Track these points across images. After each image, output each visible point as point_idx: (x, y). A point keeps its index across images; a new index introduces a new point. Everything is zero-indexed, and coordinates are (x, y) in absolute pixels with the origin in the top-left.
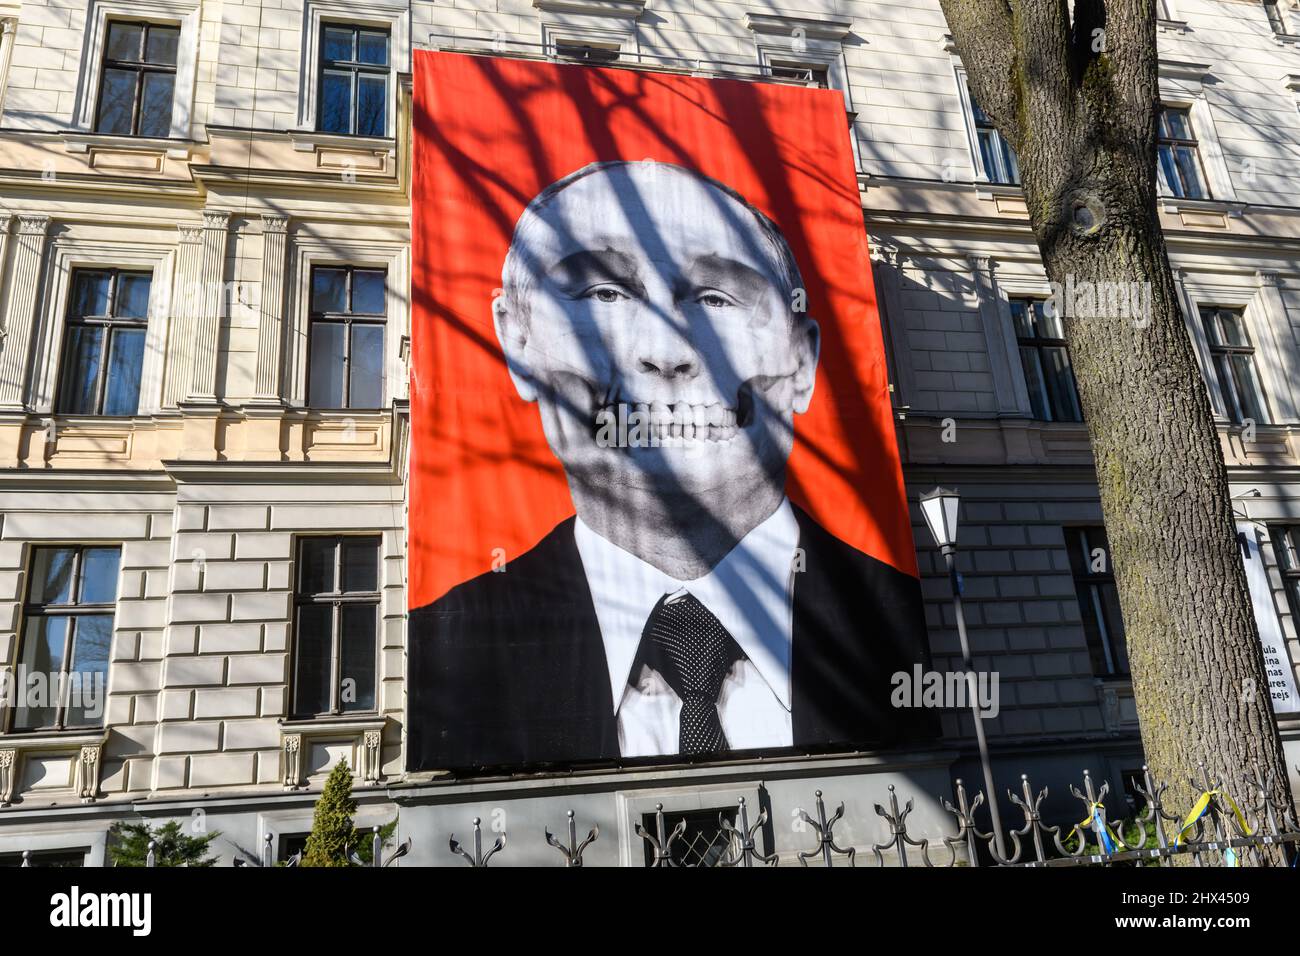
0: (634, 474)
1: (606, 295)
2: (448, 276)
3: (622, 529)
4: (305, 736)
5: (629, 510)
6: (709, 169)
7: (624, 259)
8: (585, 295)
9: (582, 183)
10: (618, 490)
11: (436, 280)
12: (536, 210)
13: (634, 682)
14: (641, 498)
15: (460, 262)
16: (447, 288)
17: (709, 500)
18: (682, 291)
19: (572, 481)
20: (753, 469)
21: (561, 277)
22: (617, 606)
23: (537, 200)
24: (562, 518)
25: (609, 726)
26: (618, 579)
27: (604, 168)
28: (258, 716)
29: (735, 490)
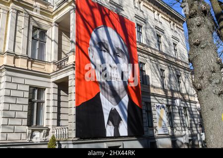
0: (108, 85)
1: (104, 51)
2: (81, 41)
3: (106, 95)
4: (32, 130)
5: (107, 92)
6: (118, 32)
7: (107, 45)
8: (101, 50)
9: (101, 28)
10: (106, 88)
11: (79, 41)
12: (94, 32)
13: (108, 123)
14: (109, 90)
15: (83, 38)
16: (81, 43)
17: (118, 92)
18: (115, 53)
19: (100, 85)
20: (123, 87)
21: (98, 46)
22: (106, 109)
23: (95, 30)
24: (98, 92)
25: (105, 131)
26: (106, 104)
27: (104, 27)
28: (22, 125)
29: (121, 91)
